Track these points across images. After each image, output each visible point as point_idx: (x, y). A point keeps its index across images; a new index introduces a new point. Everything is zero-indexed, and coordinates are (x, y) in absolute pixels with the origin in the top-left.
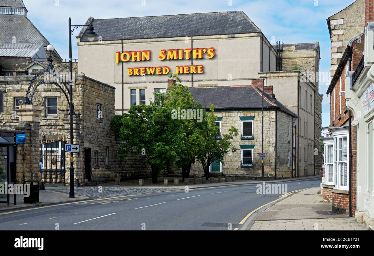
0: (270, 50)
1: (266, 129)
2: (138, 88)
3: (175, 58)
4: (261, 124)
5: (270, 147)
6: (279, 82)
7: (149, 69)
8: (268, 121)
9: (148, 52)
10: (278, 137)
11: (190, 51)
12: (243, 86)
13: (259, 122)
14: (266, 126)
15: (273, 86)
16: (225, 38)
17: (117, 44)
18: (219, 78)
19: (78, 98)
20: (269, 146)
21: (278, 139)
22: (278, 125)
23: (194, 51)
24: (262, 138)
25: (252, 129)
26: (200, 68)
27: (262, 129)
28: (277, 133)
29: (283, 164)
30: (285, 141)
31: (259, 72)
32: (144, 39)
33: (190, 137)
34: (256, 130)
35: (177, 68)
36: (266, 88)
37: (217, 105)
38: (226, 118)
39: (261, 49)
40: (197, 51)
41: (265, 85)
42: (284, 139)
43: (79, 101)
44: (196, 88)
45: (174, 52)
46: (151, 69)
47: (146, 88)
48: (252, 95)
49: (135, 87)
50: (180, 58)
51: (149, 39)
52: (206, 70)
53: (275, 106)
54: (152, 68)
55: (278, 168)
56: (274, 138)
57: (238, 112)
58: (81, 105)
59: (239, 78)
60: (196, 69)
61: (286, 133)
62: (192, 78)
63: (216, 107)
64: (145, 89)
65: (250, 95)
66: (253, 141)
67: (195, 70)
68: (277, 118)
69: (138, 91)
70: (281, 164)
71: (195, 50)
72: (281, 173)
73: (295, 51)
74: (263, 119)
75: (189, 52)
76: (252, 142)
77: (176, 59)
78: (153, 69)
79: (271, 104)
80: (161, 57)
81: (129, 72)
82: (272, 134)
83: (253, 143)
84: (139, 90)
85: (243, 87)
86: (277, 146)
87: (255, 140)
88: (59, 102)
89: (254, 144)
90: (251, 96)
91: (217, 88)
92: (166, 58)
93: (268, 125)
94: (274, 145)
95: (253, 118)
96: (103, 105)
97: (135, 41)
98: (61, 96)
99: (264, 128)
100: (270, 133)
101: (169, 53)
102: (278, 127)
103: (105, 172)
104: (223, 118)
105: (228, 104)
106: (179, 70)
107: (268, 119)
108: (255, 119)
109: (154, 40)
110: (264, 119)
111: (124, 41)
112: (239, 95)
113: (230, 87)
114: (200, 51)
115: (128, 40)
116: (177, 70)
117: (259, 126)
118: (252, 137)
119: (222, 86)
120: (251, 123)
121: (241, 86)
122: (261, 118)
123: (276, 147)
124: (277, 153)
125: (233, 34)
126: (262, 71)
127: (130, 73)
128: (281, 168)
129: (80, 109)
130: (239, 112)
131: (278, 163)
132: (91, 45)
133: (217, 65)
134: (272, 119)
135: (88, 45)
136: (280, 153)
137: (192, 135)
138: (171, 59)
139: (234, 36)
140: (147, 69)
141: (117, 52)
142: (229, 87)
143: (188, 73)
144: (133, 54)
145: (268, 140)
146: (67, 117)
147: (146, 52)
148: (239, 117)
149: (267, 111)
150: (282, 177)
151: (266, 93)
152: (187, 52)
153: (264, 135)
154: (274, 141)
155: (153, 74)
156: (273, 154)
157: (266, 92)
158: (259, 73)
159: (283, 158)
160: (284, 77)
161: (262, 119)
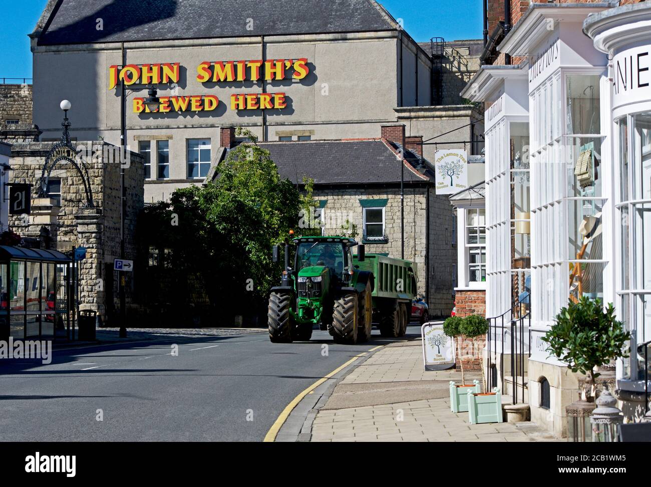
0: (418, 59)
1: (410, 223)
2: (153, 137)
3: (230, 79)
4: (399, 214)
5: (416, 258)
6: (434, 127)
7: (177, 101)
8: (413, 209)
9: (175, 67)
10: (431, 237)
11: (259, 64)
12: (364, 139)
13: (396, 209)
14: (408, 218)
15: (422, 136)
16: (329, 40)
17: (111, 51)
18: (318, 120)
19: (97, 180)
20: (415, 256)
21: (431, 242)
22: (431, 215)
23: (268, 65)
24: (401, 240)
25: (383, 223)
26: (280, 99)
27: (401, 223)
28: (430, 230)
29: (443, 289)
30: (446, 244)
31: (396, 107)
32: (167, 41)
33: (274, 242)
34: (391, 226)
35: (233, 98)
36: (410, 140)
37: (317, 178)
38: (334, 203)
39: (399, 61)
40: (274, 66)
41: (407, 135)
42: (444, 242)
43: (98, 185)
44: (275, 143)
45: (228, 67)
46: (180, 100)
47: (171, 138)
48: (382, 158)
49: (147, 136)
50: (240, 78)
51: (176, 41)
53: (425, 180)
54: (183, 98)
55: (432, 297)
56: (424, 241)
57: (355, 190)
58: (101, 192)
59: (356, 118)
60: (272, 100)
61: (447, 229)
62: (264, 119)
63: (316, 181)
64: (168, 140)
65: (378, 158)
66: (385, 245)
67: (268, 102)
68: (430, 202)
69: (153, 144)
70: (438, 289)
71: (270, 63)
72: (439, 306)
73: (469, 57)
74: (402, 205)
75: (257, 67)
76: (383, 247)
77: (232, 80)
78: (184, 101)
79: (418, 175)
80: (200, 77)
81: (135, 106)
82: (421, 232)
83: (386, 250)
84: (155, 141)
85: (366, 142)
86: (430, 254)
87: (389, 244)
88: (65, 186)
89: (387, 252)
90: (380, 161)
91: (315, 143)
92: (212, 78)
93: (412, 216)
94: (424, 253)
95: (384, 203)
96: (129, 188)
97: (148, 44)
98: (67, 177)
99: (405, 221)
100: (416, 231)
101: (218, 68)
102: (431, 219)
103: (132, 305)
104: (329, 202)
105: (338, 175)
106: (237, 102)
107: (412, 204)
108: (389, 205)
109: (187, 42)
110: (405, 204)
111: (126, 45)
112: (358, 158)
113: (340, 141)
114: (279, 65)
115: (135, 43)
116: (234, 103)
117: (395, 217)
118: (382, 238)
119: (325, 140)
120: (381, 211)
121: (361, 139)
122: (399, 202)
123: (427, 257)
124: (430, 268)
125: (345, 32)
126: (402, 106)
127: (138, 109)
128: (439, 296)
129: (100, 198)
130: (358, 190)
131: (431, 288)
132: (58, 51)
133: (313, 92)
134: (420, 205)
135: (53, 52)
136: (436, 268)
137: (276, 238)
138: (222, 80)
139: (346, 36)
140: (174, 100)
141: (112, 67)
142: (338, 141)
143: (256, 108)
144: (145, 70)
145: (412, 243)
146: (82, 212)
147: (170, 66)
148: (358, 201)
149: (410, 189)
150: (439, 314)
151: (410, 150)
152: (254, 68)
153: (404, 234)
154: (424, 245)
155: (185, 111)
156: (422, 271)
157: (408, 147)
158: (396, 111)
159: (441, 278)
160: (445, 118)
161: (401, 203)
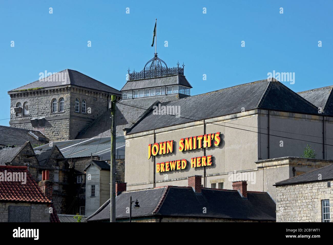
3: (191, 148)
9: (171, 143)
16: (230, 119)
17: (151, 135)
18: (226, 172)
26: (210, 159)
31: (257, 160)
32: (169, 127)
35: (192, 160)
45: (190, 141)
50: (194, 147)
52: (216, 162)
60: (206, 160)
62: (205, 172)
67: (205, 162)
71: (206, 137)
75: (201, 140)
78: (174, 164)
80: (180, 148)
81: (157, 168)
92: (184, 148)
101: (186, 142)
106: (193, 163)
109: (177, 127)
111: (155, 131)
114: (209, 138)
115: (158, 129)
125: (235, 113)
126: (260, 160)
127: (159, 170)
133: (224, 154)
135: (132, 138)
138: (188, 149)
139: (237, 115)
140: (171, 164)
141: (149, 145)
143: (200, 166)
144: (161, 146)
155: (175, 170)
158: (257, 163)
